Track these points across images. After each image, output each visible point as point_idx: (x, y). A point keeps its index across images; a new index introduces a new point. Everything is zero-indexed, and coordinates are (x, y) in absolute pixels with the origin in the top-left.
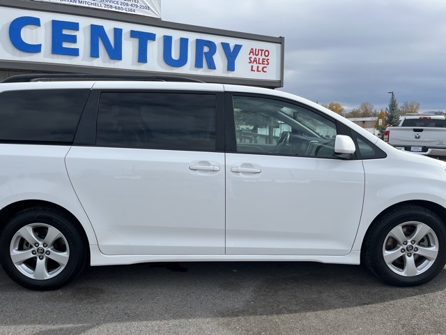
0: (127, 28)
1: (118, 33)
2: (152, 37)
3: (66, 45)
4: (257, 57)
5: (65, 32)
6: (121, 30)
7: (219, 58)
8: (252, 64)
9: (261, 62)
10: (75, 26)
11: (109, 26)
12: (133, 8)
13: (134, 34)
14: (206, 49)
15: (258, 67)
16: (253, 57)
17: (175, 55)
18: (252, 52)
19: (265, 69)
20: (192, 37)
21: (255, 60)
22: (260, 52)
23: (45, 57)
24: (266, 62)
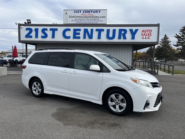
0: (95, 28)
2: (103, 30)
3: (77, 36)
4: (146, 33)
5: (77, 32)
6: (93, 29)
7: (128, 35)
8: (143, 36)
9: (147, 35)
10: (80, 30)
11: (89, 29)
12: (97, 22)
13: (97, 30)
15: (146, 37)
16: (144, 33)
17: (111, 35)
18: (143, 31)
20: (117, 29)
21: (144, 34)
22: (147, 31)
23: (71, 40)
24: (150, 35)
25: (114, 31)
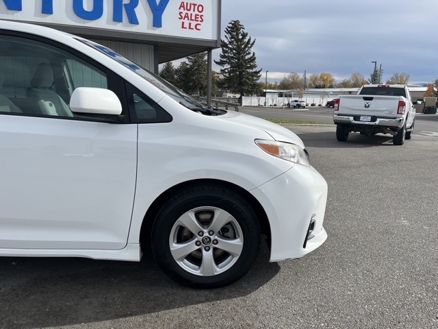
4: (189, 13)
7: (143, 12)
8: (182, 20)
9: (193, 18)
14: (126, 1)
15: (190, 24)
16: (184, 12)
18: (182, 6)
21: (186, 16)
22: (192, 6)
24: (200, 19)
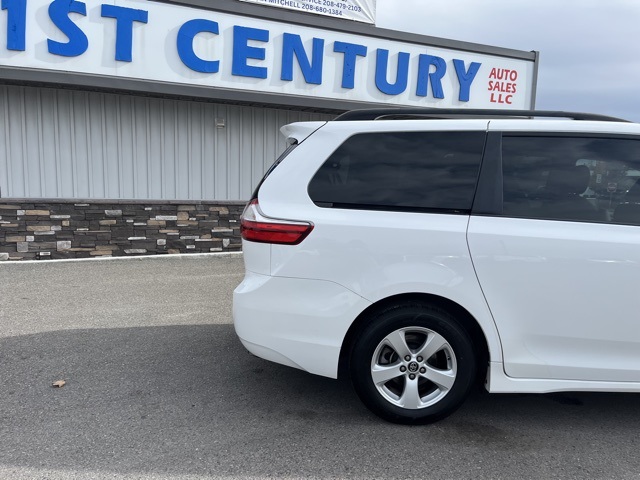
0: (330, 38)
1: (318, 44)
2: (362, 51)
3: (251, 63)
4: (500, 81)
5: (251, 44)
6: (323, 41)
7: (449, 84)
8: (492, 91)
9: (504, 88)
10: (263, 36)
11: (307, 35)
12: (339, 9)
13: (338, 47)
14: (432, 70)
15: (500, 96)
17: (391, 77)
18: (493, 73)
19: (509, 99)
20: (415, 51)
22: (505, 74)
23: (223, 80)
24: (512, 89)
25: (403, 59)
